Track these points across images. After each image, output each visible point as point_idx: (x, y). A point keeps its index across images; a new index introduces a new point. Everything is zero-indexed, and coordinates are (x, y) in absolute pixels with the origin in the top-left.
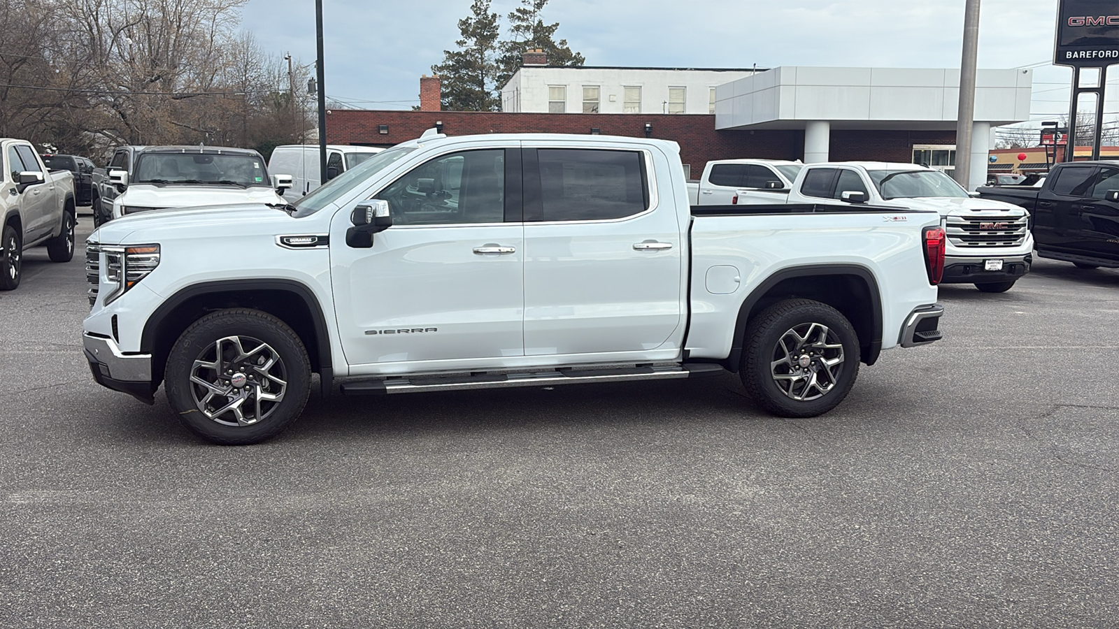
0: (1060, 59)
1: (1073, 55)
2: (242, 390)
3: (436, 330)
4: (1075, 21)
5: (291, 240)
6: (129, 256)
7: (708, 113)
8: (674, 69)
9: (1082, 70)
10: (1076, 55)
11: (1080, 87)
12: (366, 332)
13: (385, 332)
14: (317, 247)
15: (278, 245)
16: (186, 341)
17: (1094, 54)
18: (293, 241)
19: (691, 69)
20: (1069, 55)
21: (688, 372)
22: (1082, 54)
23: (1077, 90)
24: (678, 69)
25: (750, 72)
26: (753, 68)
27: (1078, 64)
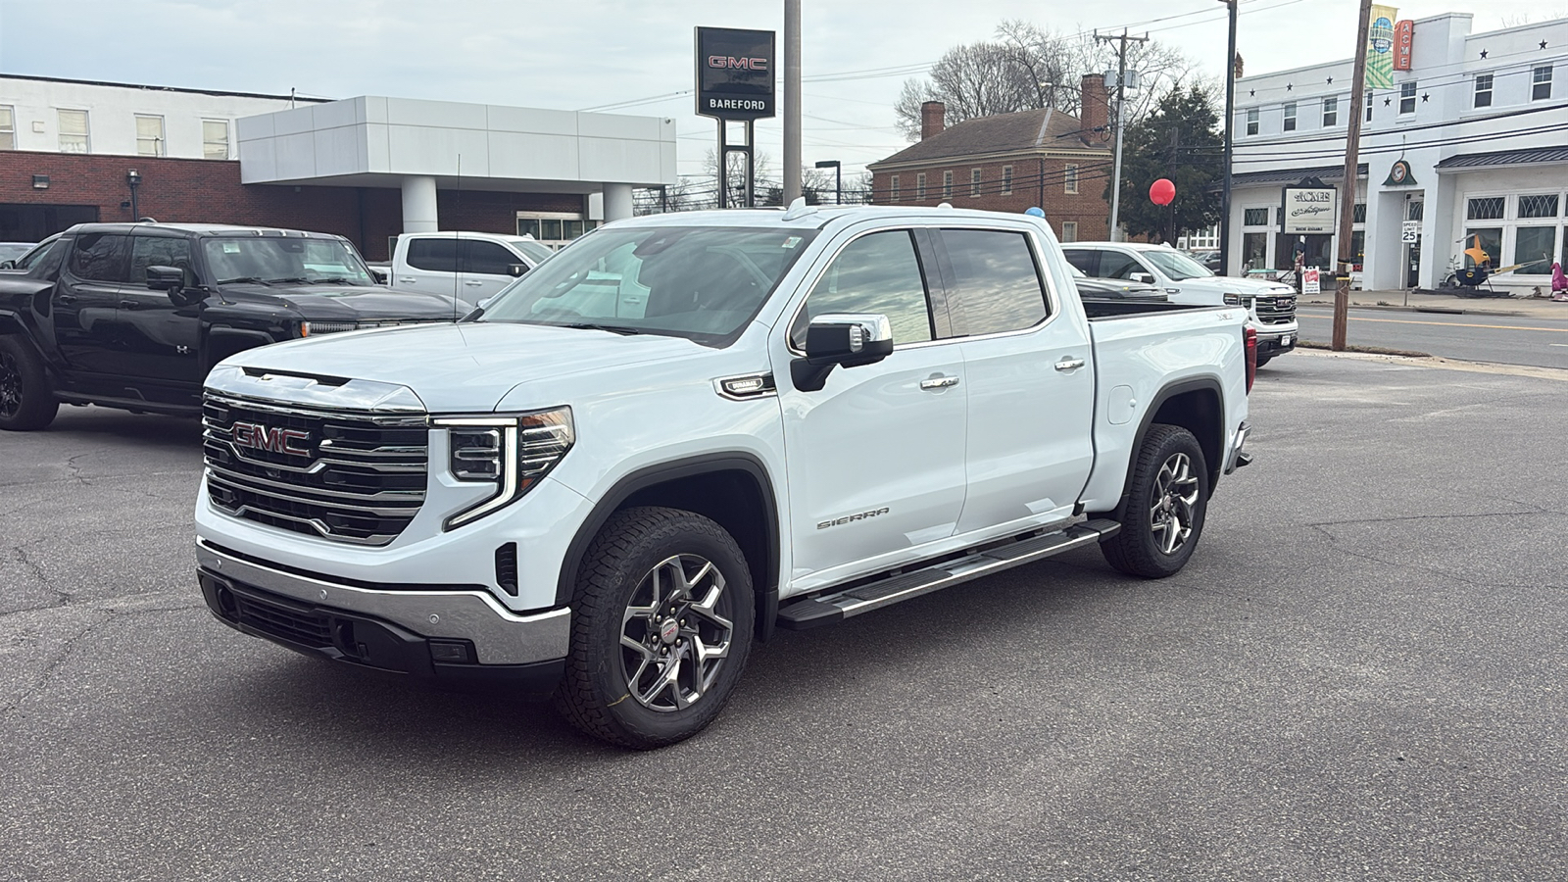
0: (704, 108)
1: (717, 103)
2: (672, 647)
3: (887, 510)
4: (716, 61)
5: (735, 386)
6: (525, 432)
7: (203, 158)
8: (142, 87)
9: (729, 124)
10: (720, 104)
11: (727, 143)
12: (819, 525)
13: (838, 523)
14: (765, 394)
15: (720, 394)
16: (616, 577)
17: (740, 105)
18: (739, 387)
19: (169, 89)
20: (713, 103)
21: (1098, 534)
22: (727, 103)
23: (725, 148)
24: (148, 87)
25: (286, 101)
26: (290, 94)
27: (724, 115)
